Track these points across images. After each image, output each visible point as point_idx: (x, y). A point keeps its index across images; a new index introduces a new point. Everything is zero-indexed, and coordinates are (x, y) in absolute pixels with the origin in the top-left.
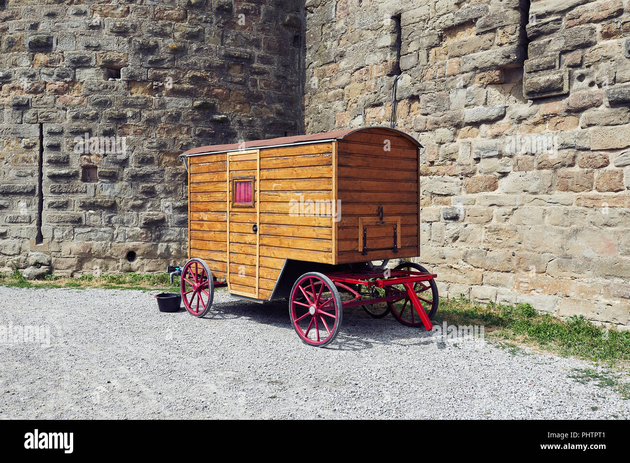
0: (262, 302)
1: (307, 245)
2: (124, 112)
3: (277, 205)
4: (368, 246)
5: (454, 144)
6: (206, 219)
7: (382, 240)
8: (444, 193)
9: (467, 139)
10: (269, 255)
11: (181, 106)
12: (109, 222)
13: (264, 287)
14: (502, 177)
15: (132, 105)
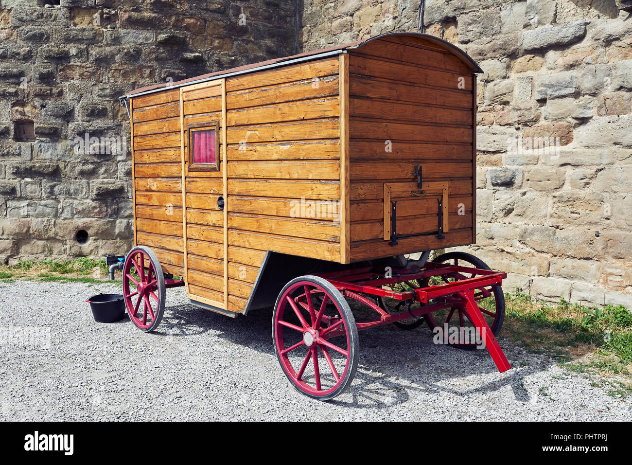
0: (233, 316)
1: (300, 229)
2: (66, 49)
3: (252, 166)
4: (399, 231)
5: (506, 81)
6: (154, 188)
7: (419, 220)
8: (491, 150)
9: (526, 73)
10: (242, 244)
11: (140, 41)
12: (52, 193)
13: (235, 293)
14: (580, 124)
15: (76, 40)
